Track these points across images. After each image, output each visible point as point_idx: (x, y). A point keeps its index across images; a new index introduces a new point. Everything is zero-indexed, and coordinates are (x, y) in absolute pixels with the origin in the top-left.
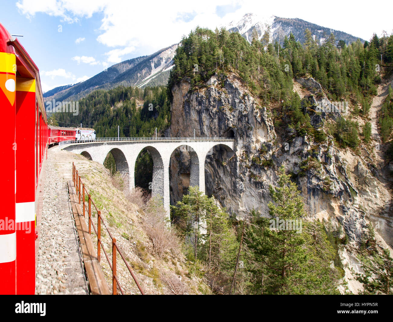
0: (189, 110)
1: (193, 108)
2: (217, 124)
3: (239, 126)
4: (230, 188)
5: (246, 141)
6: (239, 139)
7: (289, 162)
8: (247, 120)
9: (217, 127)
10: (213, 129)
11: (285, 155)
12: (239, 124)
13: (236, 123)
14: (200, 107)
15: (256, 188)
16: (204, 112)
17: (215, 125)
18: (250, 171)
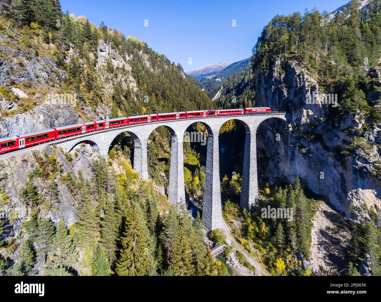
0: (260, 87)
1: (262, 86)
2: (277, 99)
3: (294, 102)
4: (283, 154)
5: (299, 115)
6: (293, 113)
7: (339, 138)
8: (301, 96)
9: (277, 102)
10: (274, 103)
11: (335, 131)
12: (294, 99)
13: (293, 99)
14: (266, 86)
15: (304, 158)
16: (268, 90)
17: (276, 101)
18: (300, 143)
